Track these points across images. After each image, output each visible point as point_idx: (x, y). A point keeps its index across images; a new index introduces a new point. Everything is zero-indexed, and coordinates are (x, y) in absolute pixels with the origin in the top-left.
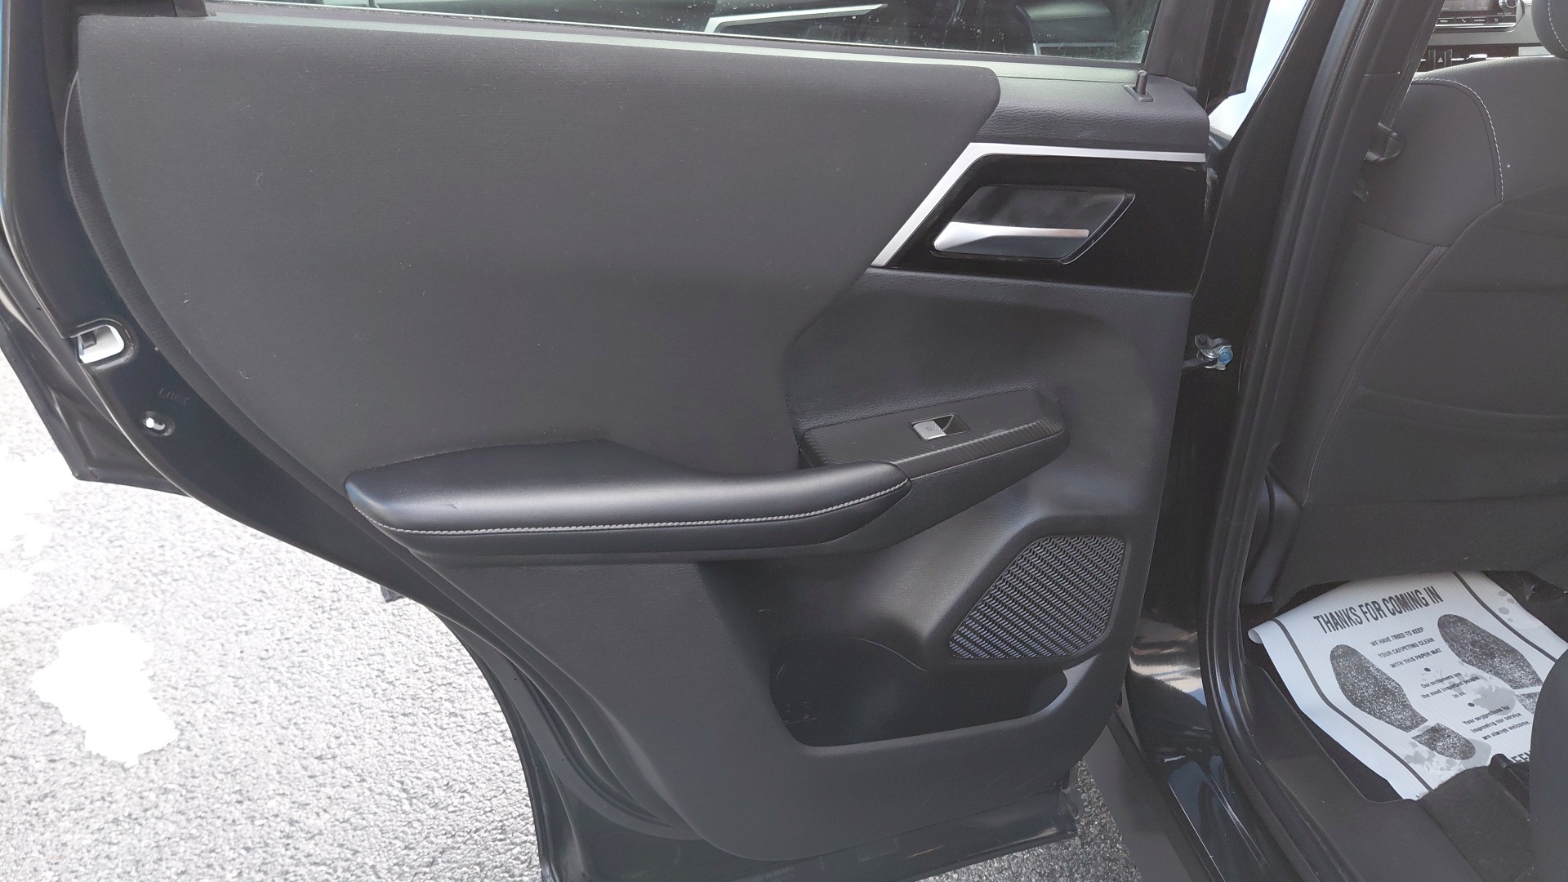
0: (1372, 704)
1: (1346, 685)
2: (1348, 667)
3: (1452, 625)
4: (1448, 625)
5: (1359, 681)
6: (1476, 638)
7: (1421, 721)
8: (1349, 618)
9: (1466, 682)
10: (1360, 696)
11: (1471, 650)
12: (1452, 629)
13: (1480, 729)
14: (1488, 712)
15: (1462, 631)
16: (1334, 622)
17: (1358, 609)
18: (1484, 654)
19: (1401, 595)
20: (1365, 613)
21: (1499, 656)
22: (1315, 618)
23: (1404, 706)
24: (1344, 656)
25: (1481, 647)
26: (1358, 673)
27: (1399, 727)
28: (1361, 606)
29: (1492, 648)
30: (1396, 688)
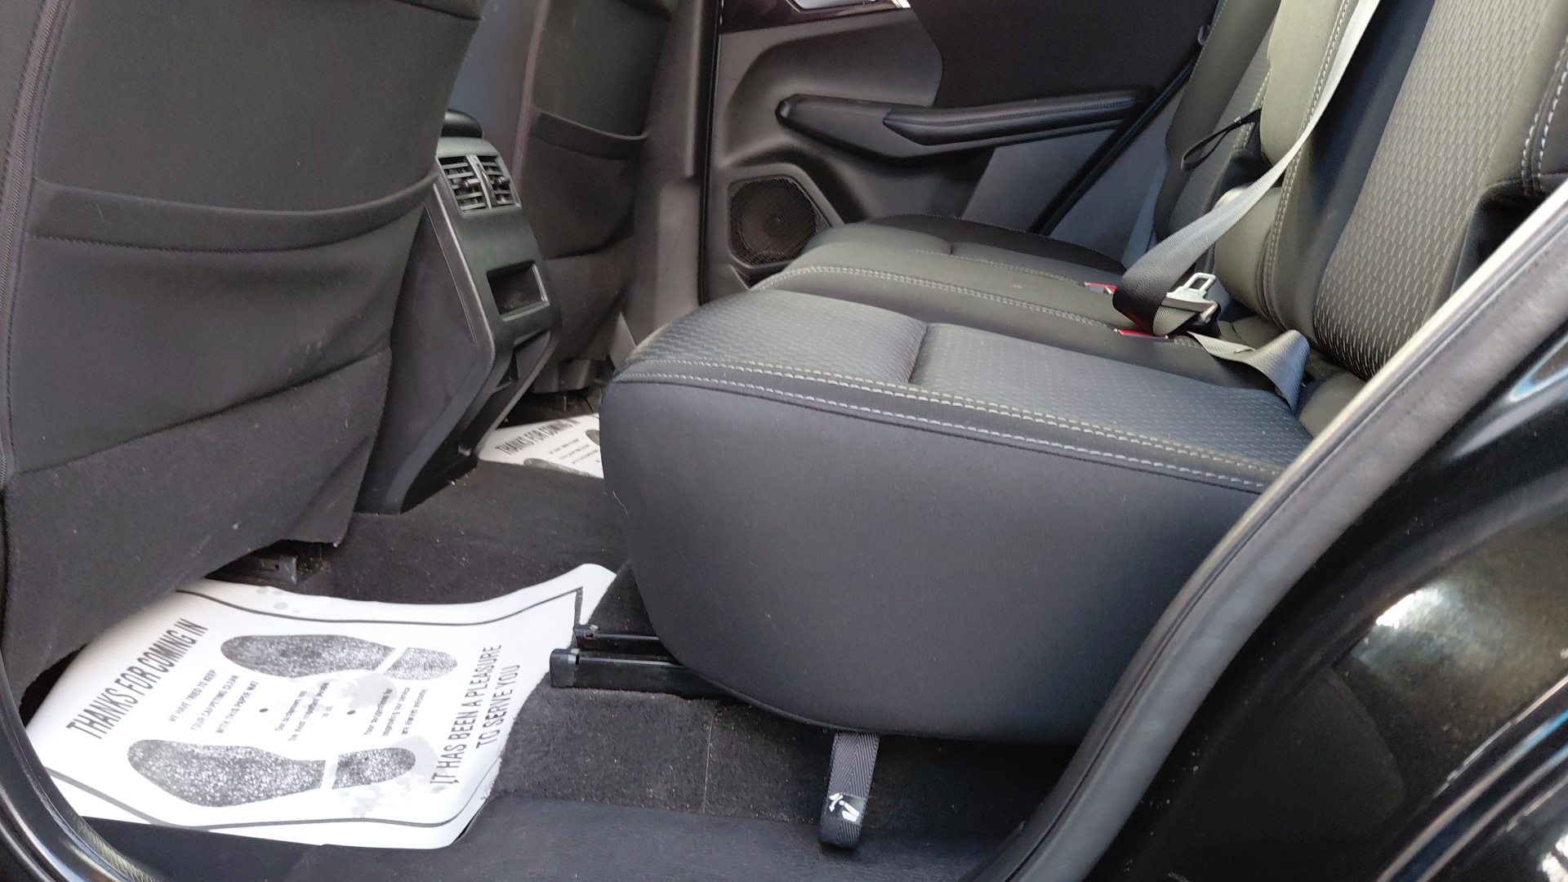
0: (240, 790)
1: (184, 790)
2: (166, 766)
3: (240, 649)
4: (235, 649)
5: (196, 774)
6: (280, 648)
7: (319, 765)
8: (116, 704)
9: (320, 695)
10: (216, 791)
11: (289, 662)
12: (246, 653)
13: (389, 728)
14: (376, 708)
15: (258, 649)
16: (99, 718)
17: (117, 686)
18: (305, 657)
19: (155, 645)
20: (130, 687)
21: (324, 650)
22: (69, 726)
23: (281, 764)
24: (150, 756)
25: (295, 653)
26: (186, 766)
27: (302, 789)
28: (118, 681)
29: (308, 647)
30: (250, 753)
